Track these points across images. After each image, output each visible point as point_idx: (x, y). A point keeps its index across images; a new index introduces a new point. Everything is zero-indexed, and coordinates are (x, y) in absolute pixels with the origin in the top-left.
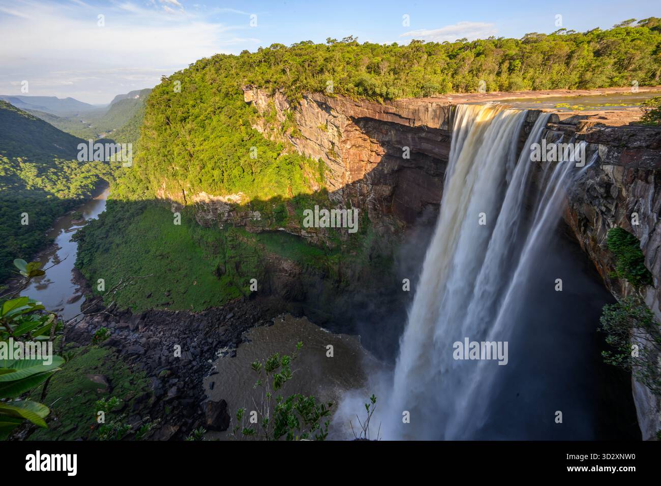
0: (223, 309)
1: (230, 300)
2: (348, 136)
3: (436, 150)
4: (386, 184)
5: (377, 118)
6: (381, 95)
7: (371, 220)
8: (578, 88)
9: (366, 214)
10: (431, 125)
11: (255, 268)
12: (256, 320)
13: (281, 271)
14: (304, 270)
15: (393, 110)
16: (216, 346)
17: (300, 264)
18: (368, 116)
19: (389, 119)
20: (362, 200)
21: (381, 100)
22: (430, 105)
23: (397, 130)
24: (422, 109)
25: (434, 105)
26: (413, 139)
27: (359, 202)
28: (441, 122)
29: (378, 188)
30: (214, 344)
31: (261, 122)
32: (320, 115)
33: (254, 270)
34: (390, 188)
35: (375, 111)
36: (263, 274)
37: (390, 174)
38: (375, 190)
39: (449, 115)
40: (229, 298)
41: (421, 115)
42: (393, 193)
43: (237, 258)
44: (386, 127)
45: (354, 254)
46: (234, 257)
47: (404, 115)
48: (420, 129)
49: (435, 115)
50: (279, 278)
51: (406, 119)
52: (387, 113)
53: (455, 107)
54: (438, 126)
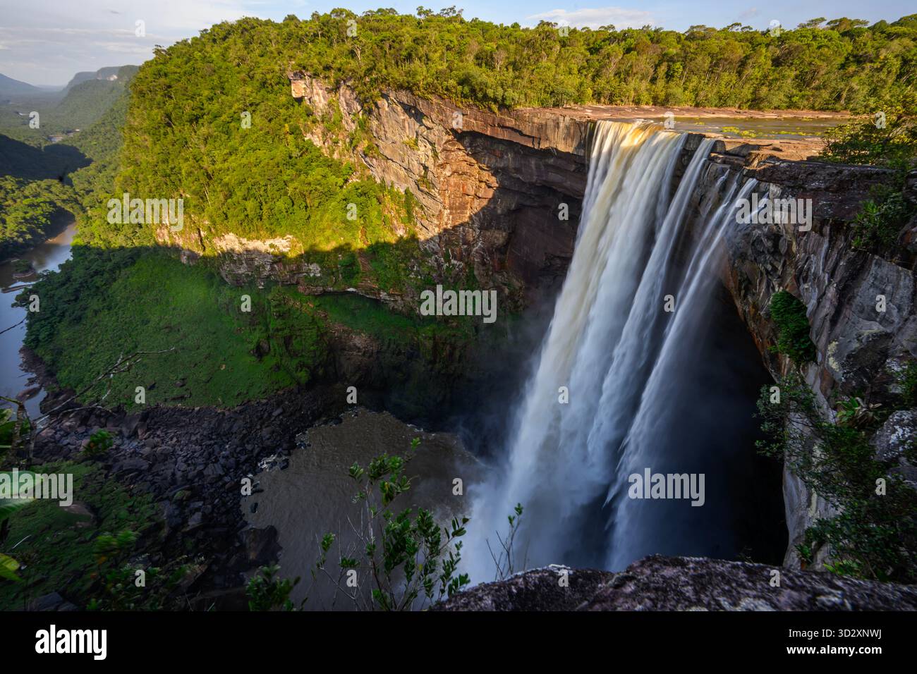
0: (267, 404)
1: (278, 390)
2: (447, 157)
3: (568, 184)
4: (499, 229)
5: (488, 133)
6: (495, 100)
7: (478, 278)
8: (751, 107)
9: (472, 269)
10: (562, 147)
11: (313, 345)
12: (316, 416)
13: (351, 349)
14: (385, 348)
15: (511, 123)
16: (258, 454)
17: (378, 338)
18: (476, 129)
19: (505, 135)
20: (466, 250)
21: (495, 107)
22: (561, 119)
23: (516, 153)
24: (551, 123)
25: (567, 119)
26: (538, 167)
27: (461, 253)
28: (575, 144)
29: (488, 234)
30: (256, 451)
31: (318, 130)
32: (407, 125)
33: (312, 348)
34: (504, 234)
35: (486, 123)
36: (325, 353)
37: (505, 216)
38: (484, 237)
39: (586, 134)
40: (276, 387)
41: (549, 132)
42: (508, 241)
43: (287, 331)
44: (501, 147)
45: (454, 324)
46: (282, 329)
47: (527, 131)
48: (548, 153)
49: (568, 134)
50: (349, 359)
51: (529, 137)
52: (503, 127)
53: (595, 123)
54: (571, 150)
